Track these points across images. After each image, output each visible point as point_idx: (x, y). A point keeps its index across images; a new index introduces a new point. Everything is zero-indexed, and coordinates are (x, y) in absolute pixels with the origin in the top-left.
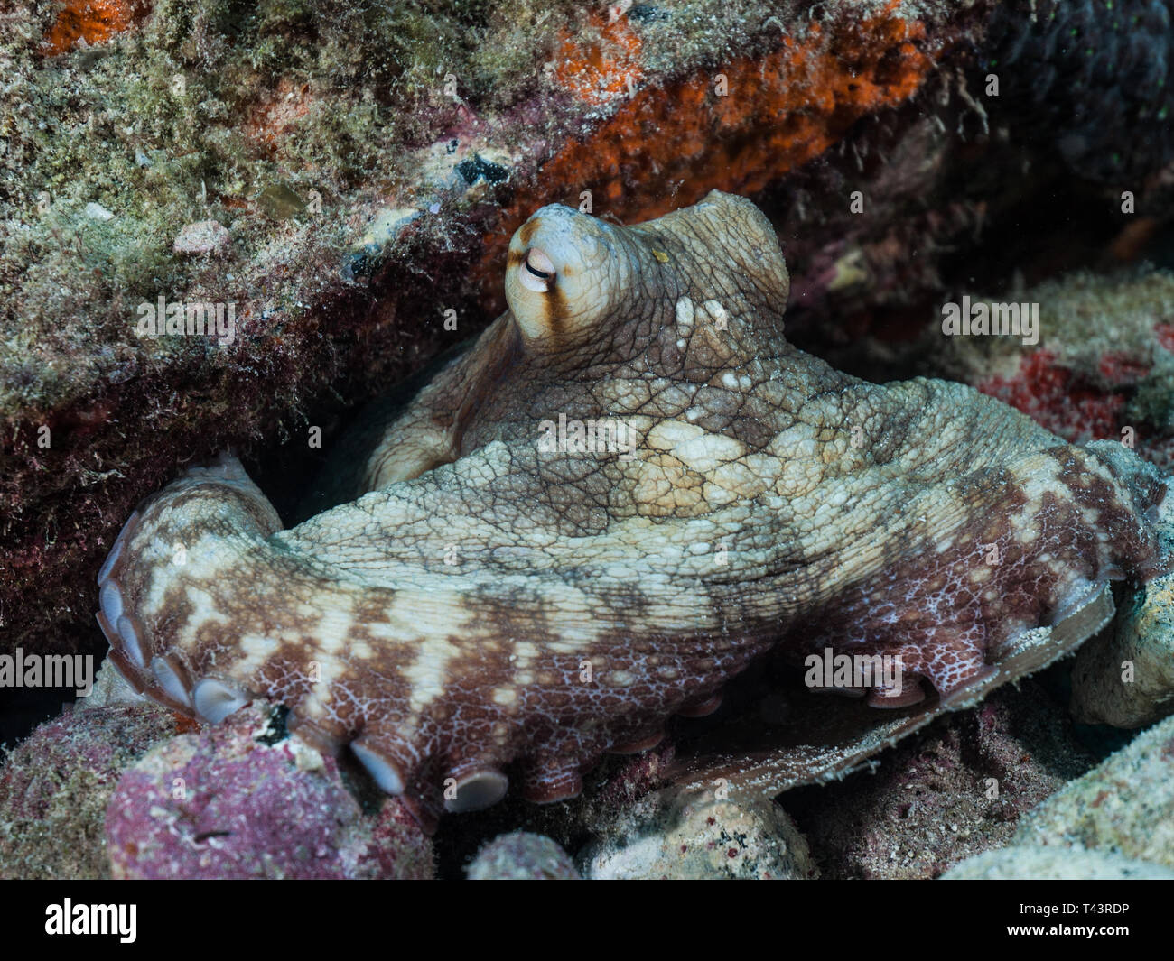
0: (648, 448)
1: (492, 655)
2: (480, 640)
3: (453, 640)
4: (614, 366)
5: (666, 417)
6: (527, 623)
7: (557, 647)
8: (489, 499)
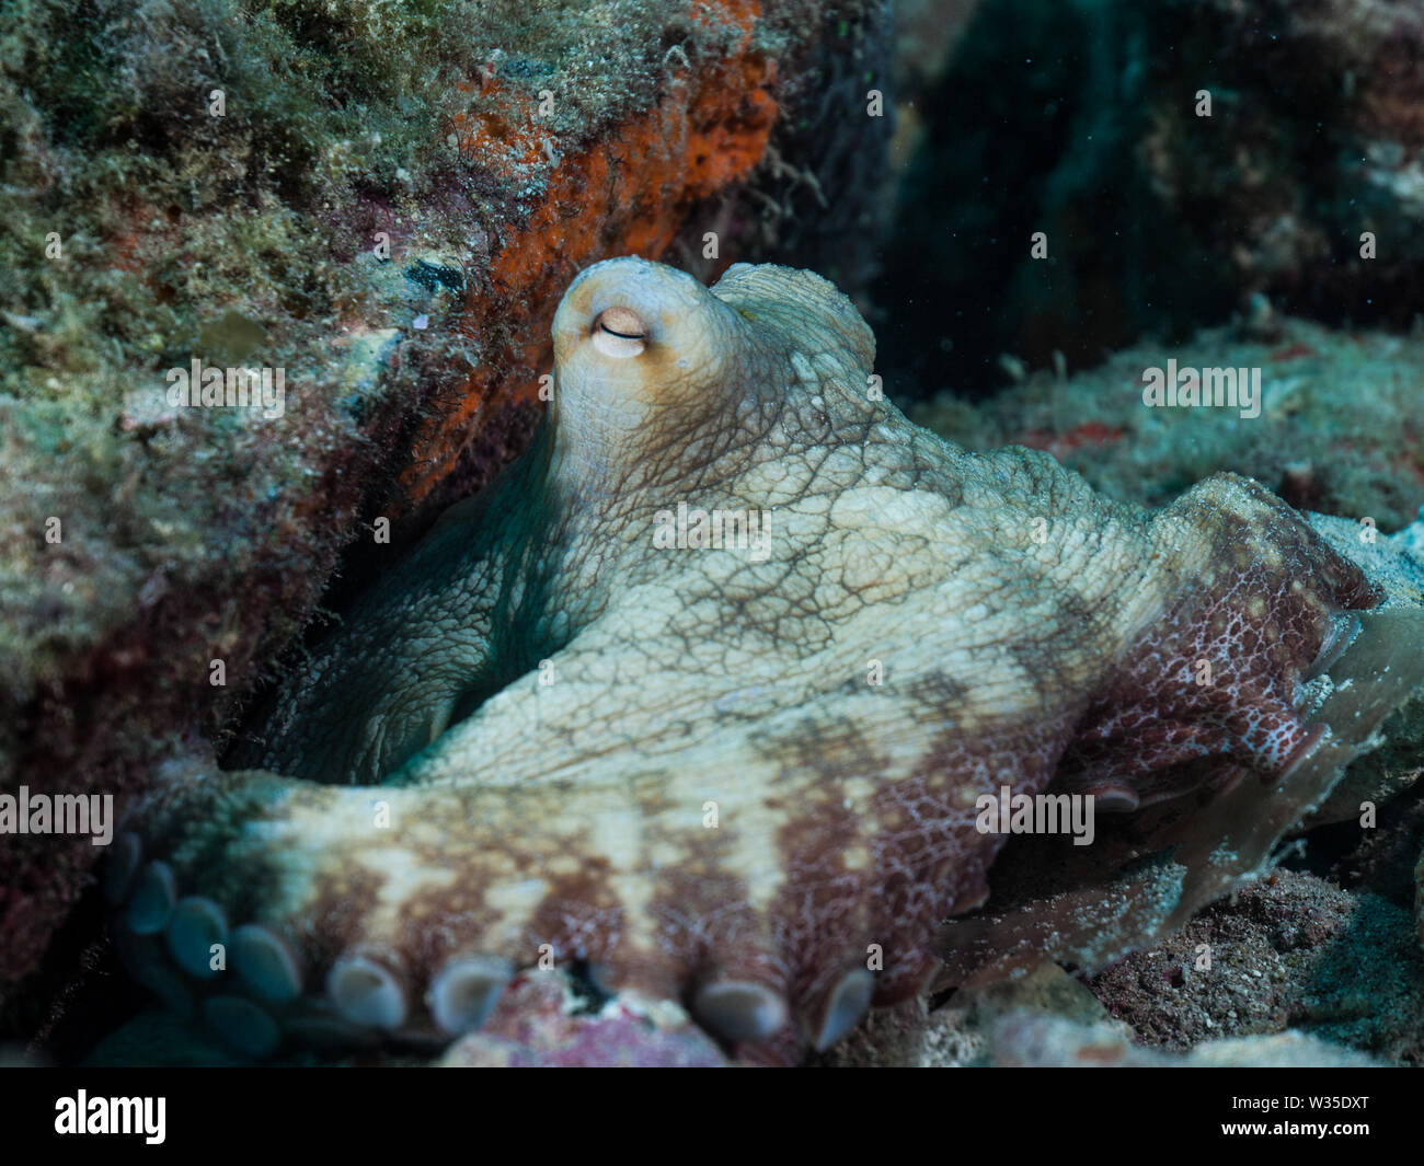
0: (836, 528)
1: (823, 808)
2: (801, 793)
3: (771, 804)
4: (748, 448)
5: (842, 489)
6: (846, 755)
7: (894, 773)
8: (679, 644)
